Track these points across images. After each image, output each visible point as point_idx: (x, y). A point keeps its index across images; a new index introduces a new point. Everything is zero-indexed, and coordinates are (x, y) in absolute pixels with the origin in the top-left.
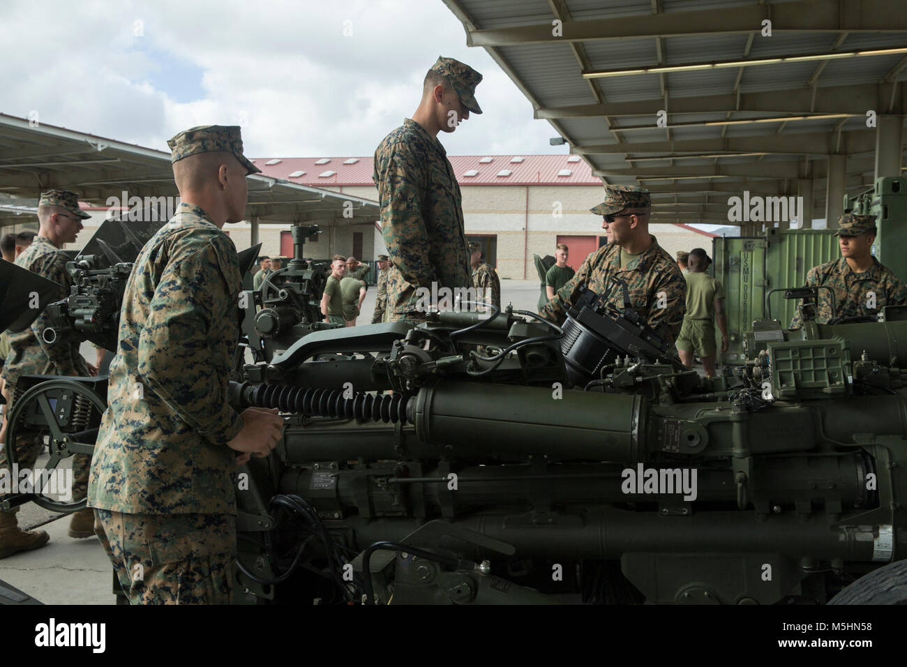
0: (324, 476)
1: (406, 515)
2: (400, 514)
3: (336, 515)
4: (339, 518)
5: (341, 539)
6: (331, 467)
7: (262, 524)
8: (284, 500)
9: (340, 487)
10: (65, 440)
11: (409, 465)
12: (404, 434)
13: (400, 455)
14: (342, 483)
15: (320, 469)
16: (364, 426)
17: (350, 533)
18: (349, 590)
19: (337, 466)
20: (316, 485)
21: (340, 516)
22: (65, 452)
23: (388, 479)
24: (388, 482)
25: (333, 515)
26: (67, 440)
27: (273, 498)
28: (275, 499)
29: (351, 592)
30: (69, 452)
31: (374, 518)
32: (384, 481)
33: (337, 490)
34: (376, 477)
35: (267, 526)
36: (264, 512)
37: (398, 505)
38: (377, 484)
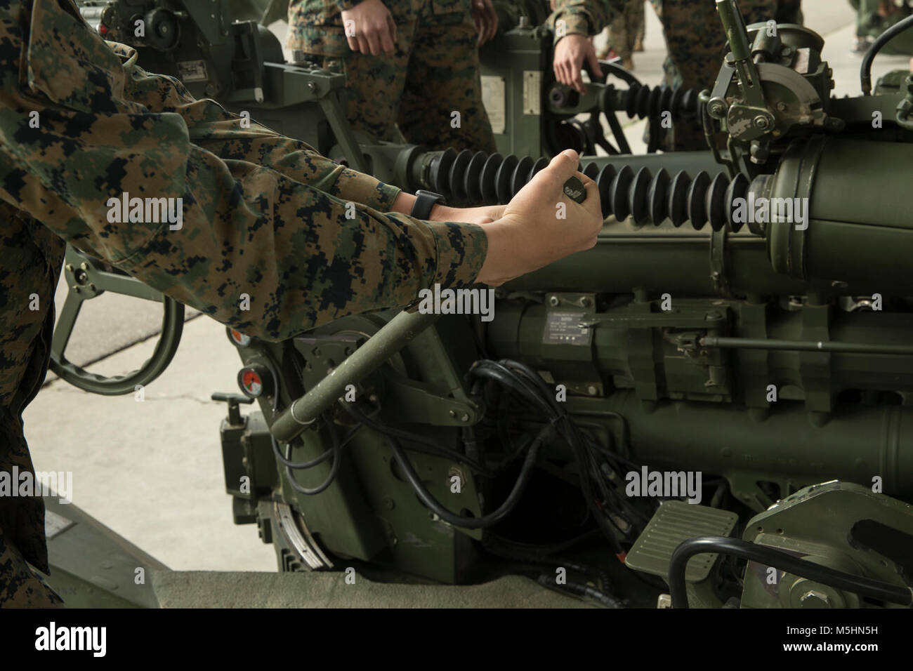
0: (570, 319)
1: (729, 400)
2: (719, 399)
3: (592, 390)
4: (597, 395)
5: (603, 437)
6: (583, 305)
7: (455, 416)
8: (494, 371)
9: (600, 342)
10: (83, 266)
11: (738, 306)
12: (730, 248)
13: (722, 289)
14: (604, 337)
15: (560, 307)
16: (646, 230)
17: (618, 426)
18: (616, 525)
19: (593, 301)
20: (553, 336)
21: (598, 392)
22: (86, 288)
23: (698, 339)
24: (697, 343)
25: (587, 390)
26: (88, 267)
27: (475, 364)
28: (478, 366)
29: (620, 530)
30: (93, 288)
31: (664, 400)
32: (689, 342)
33: (594, 346)
34: (674, 331)
35: (465, 418)
36: (459, 392)
37: (716, 386)
38: (676, 346)
